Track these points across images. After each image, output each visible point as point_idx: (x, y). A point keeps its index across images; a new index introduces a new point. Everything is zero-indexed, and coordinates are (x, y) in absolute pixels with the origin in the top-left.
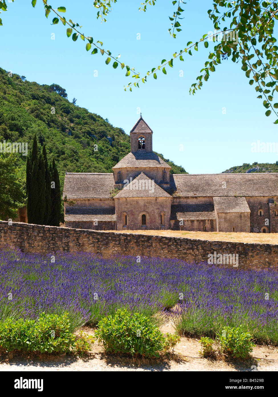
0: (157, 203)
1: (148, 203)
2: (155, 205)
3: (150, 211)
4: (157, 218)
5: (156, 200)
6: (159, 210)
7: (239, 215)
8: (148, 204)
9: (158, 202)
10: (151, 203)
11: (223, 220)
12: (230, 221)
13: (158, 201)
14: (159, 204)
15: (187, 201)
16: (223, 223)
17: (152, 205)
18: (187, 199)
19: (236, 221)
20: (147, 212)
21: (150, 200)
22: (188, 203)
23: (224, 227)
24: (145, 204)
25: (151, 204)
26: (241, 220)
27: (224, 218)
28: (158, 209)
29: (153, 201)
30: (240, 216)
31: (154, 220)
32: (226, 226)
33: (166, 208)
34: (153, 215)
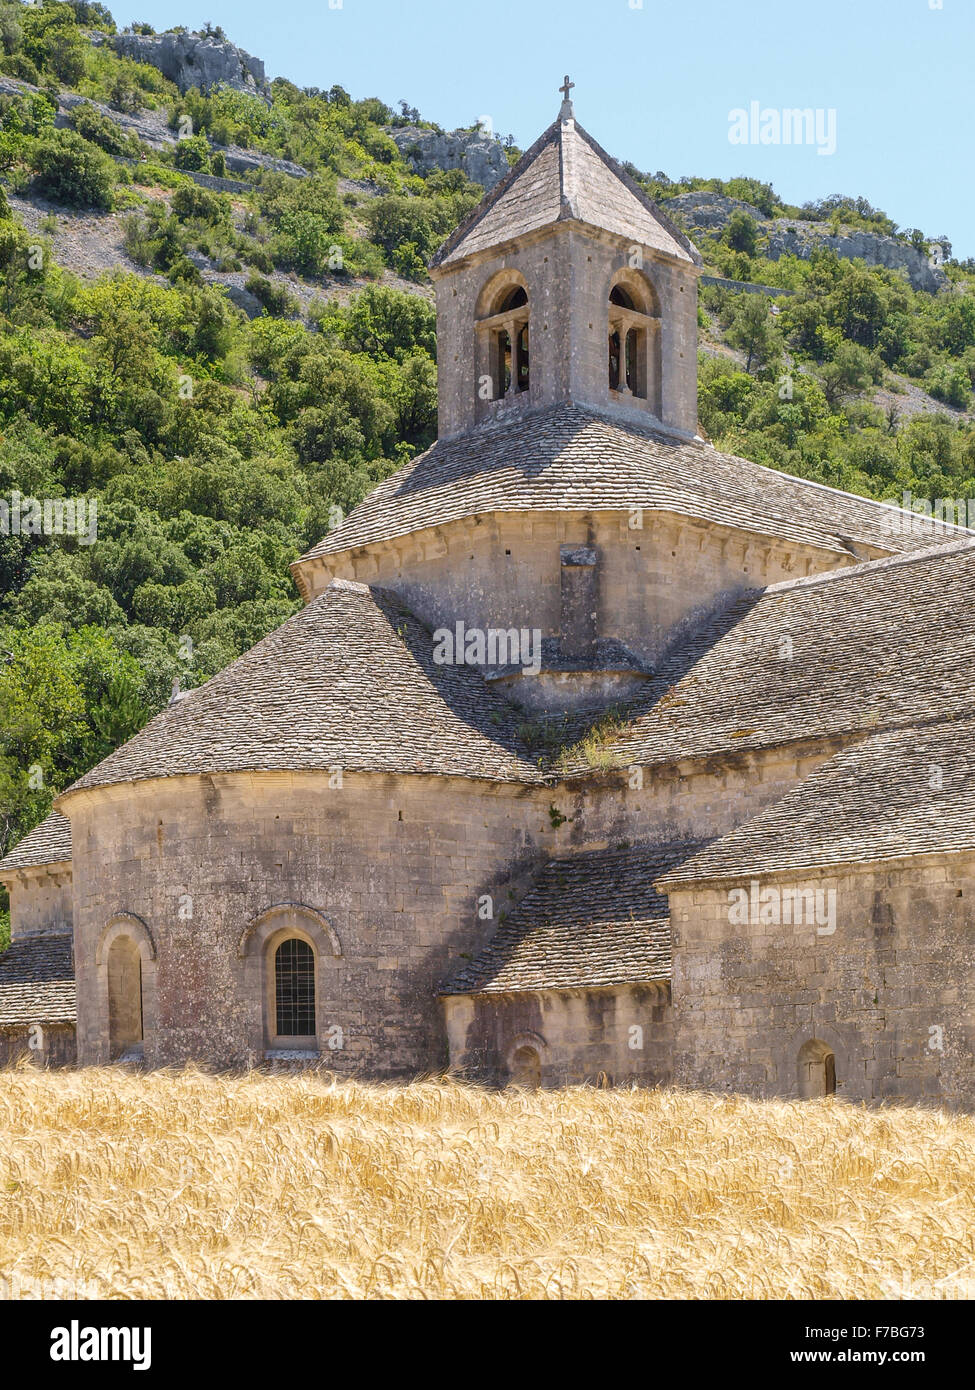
0: (218, 836)
1: (145, 838)
2: (198, 852)
3: (159, 911)
4: (225, 975)
5: (212, 802)
6: (239, 898)
7: (869, 899)
8: (146, 850)
9: (225, 826)
10: (170, 836)
11: (716, 966)
12: (775, 978)
13: (228, 811)
14: (242, 839)
15: (672, 810)
16: (712, 1001)
17: (173, 852)
18: (673, 792)
19: (835, 975)
20: (141, 919)
21: (164, 805)
22: (683, 826)
23: (719, 1049)
24: (125, 850)
25: (169, 843)
26: (886, 956)
27: (726, 946)
28: (236, 886)
29: (181, 819)
30: (876, 912)
31: (191, 995)
32: (739, 1037)
33: (331, 880)
34: (182, 944)
